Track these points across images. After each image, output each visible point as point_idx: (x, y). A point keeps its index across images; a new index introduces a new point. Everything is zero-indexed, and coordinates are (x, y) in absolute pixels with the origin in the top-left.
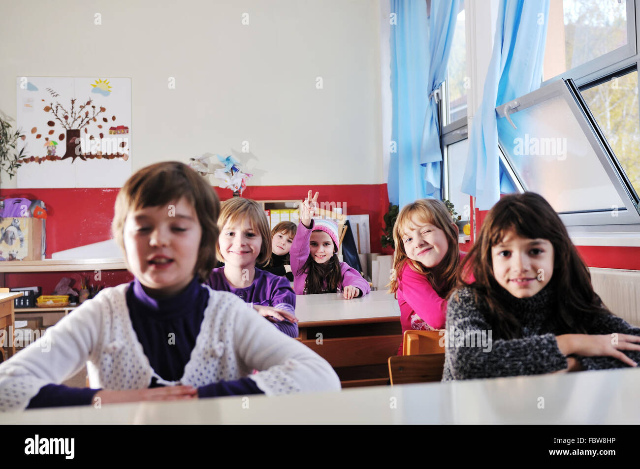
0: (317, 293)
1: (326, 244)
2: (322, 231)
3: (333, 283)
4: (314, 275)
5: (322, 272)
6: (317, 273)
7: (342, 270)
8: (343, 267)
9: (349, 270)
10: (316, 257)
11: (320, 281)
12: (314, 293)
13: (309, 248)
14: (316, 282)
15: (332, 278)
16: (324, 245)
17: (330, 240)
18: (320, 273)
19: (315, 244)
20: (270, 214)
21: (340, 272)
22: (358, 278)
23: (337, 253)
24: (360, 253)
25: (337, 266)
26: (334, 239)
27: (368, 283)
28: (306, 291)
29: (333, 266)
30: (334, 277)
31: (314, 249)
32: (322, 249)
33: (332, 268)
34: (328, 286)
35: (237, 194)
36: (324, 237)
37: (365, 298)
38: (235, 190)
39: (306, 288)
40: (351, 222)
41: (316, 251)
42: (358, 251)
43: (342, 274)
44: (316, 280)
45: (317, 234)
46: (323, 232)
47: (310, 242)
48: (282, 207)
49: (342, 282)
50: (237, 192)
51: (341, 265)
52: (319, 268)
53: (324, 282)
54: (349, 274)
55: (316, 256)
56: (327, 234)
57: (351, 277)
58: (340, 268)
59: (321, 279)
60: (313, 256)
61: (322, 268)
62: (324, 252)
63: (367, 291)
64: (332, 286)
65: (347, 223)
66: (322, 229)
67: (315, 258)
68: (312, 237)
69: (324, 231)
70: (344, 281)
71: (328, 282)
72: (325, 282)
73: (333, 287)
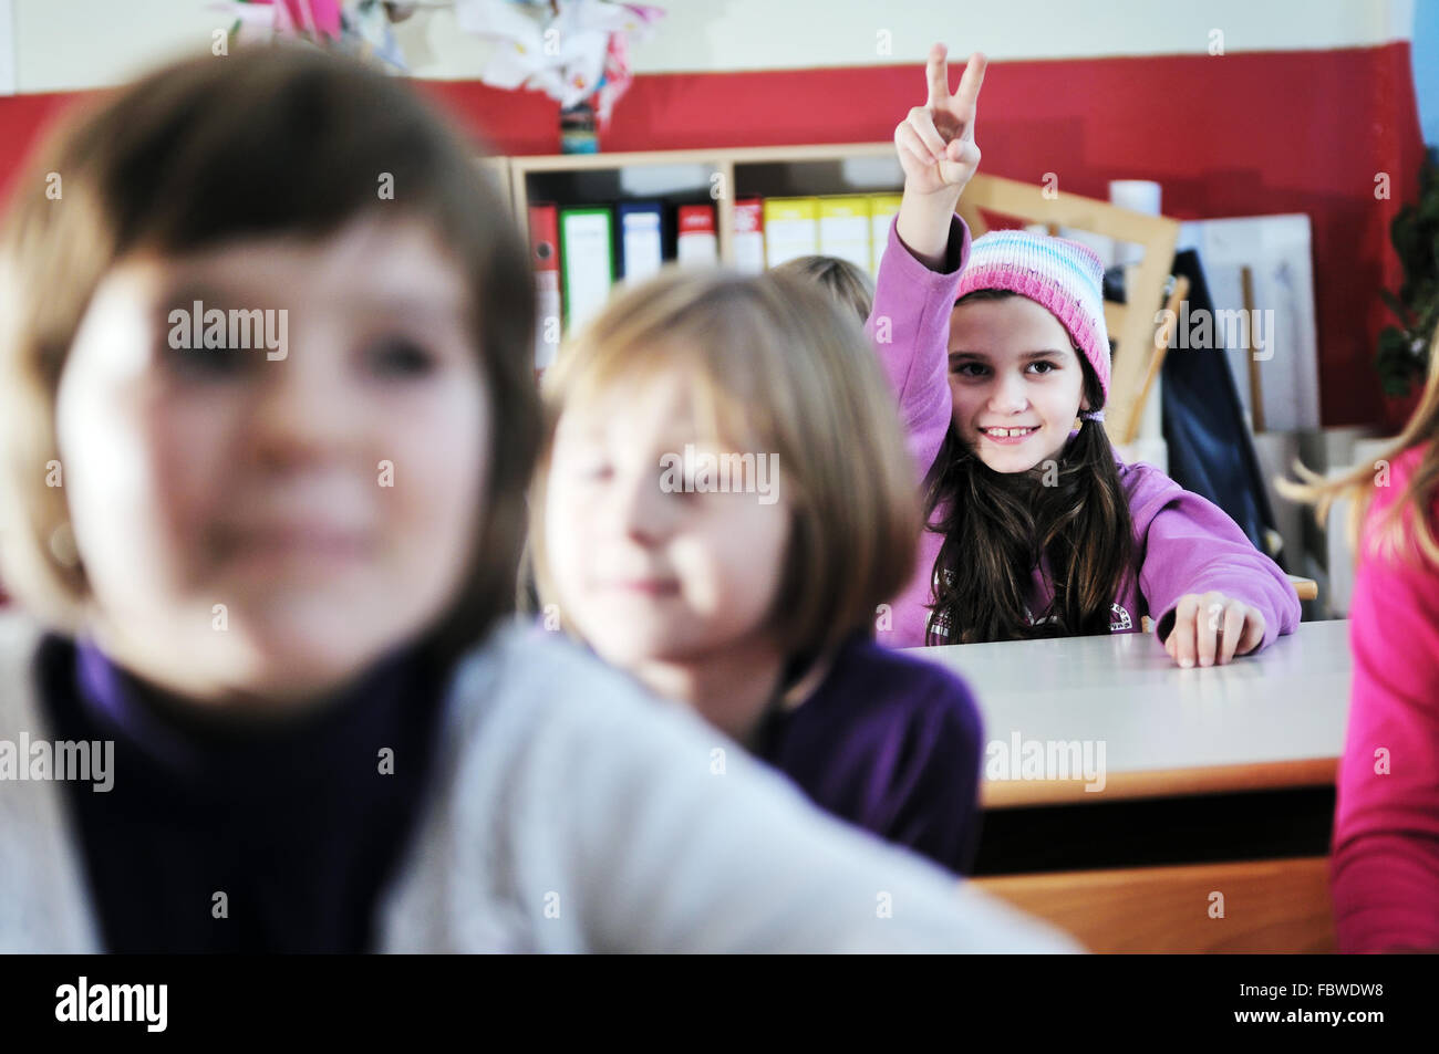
0: (1004, 635)
1: (1041, 364)
2: (1007, 293)
3: (1085, 581)
4: (981, 535)
5: (1023, 522)
6: (994, 526)
7: (1134, 503)
8: (1142, 492)
9: (1173, 505)
10: (984, 440)
11: (1013, 567)
12: (983, 638)
13: (946, 393)
14: (997, 575)
15: (1082, 551)
16: (1025, 371)
17: (1058, 342)
18: (1014, 528)
19: (976, 368)
20: (760, 225)
21: (1123, 521)
22: (1232, 550)
23: (1099, 416)
24: (1259, 426)
25: (1105, 487)
26: (1080, 337)
27: (1291, 580)
28: (938, 629)
29: (1080, 486)
30: (1090, 550)
31: (971, 396)
32: (1013, 391)
33: (1074, 499)
34: (1059, 600)
35: (580, 117)
36: (1020, 324)
37: (1272, 661)
38: (570, 97)
39: (937, 609)
40: (1212, 262)
41: (985, 407)
42: (1248, 418)
43: (1139, 524)
44: (993, 563)
45: (980, 310)
46: (1015, 302)
47: (952, 357)
48: (825, 183)
49: (1138, 568)
50: (581, 107)
51: (1126, 482)
52: (1003, 502)
53: (1038, 575)
54: (1173, 528)
55: (983, 431)
56: (1043, 313)
57: (1188, 547)
58: (1122, 498)
59: (1022, 561)
60: (969, 433)
61: (1024, 498)
62: (1030, 406)
63: (1284, 619)
64: (1082, 594)
65: (1186, 264)
66: (1015, 286)
67: (977, 444)
68: (958, 330)
69: (1024, 295)
70: (1150, 568)
71: (1059, 572)
72: (1042, 577)
73: (1088, 603)
